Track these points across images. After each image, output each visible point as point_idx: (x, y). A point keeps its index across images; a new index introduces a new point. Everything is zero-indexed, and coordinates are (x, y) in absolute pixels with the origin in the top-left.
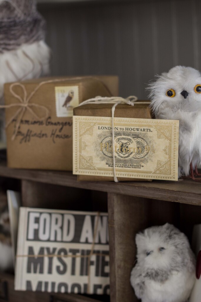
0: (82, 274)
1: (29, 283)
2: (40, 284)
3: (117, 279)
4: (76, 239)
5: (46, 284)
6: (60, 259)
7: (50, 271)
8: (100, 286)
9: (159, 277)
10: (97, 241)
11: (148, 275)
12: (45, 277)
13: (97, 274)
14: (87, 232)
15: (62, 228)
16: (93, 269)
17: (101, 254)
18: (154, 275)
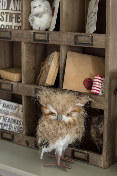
0: (10, 22)
3: (24, 18)
4: (8, 8)
6: (1, 16)
8: (17, 26)
9: (39, 16)
10: (15, 9)
11: (35, 15)
13: (15, 22)
14: (12, 6)
15: (2, 4)
16: (14, 20)
17: (17, 15)
18: (37, 15)
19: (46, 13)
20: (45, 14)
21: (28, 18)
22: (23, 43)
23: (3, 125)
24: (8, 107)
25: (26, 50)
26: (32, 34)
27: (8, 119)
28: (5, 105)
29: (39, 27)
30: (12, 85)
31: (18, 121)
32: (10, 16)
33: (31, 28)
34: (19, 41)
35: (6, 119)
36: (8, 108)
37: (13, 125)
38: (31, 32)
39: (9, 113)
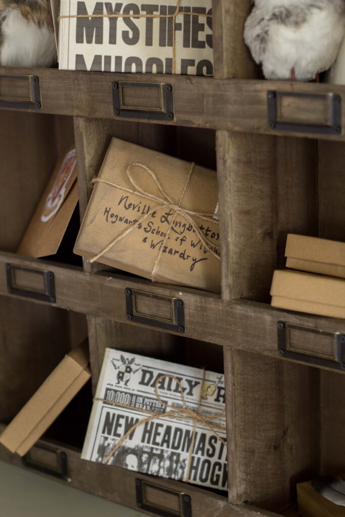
0: (162, 44)
1: (80, 59)
2: (97, 59)
3: (225, 31)
5: (108, 58)
6: (127, 21)
7: (113, 40)
8: (192, 62)
9: (293, 19)
11: (275, 17)
12: (105, 49)
13: (186, 45)
16: (179, 36)
17: (191, 13)
18: (283, 17)
19: (320, 8)
20: (315, 11)
21: (243, 28)
22: (226, 133)
23: (145, 457)
24: (163, 383)
25: (238, 161)
26: (264, 96)
27: (162, 430)
28: (151, 373)
29: (290, 67)
30: (180, 304)
31: (203, 436)
32: (162, 21)
33: (257, 72)
34: (208, 126)
35: (157, 434)
36: (162, 387)
37: (185, 455)
38: (260, 91)
39: (168, 409)
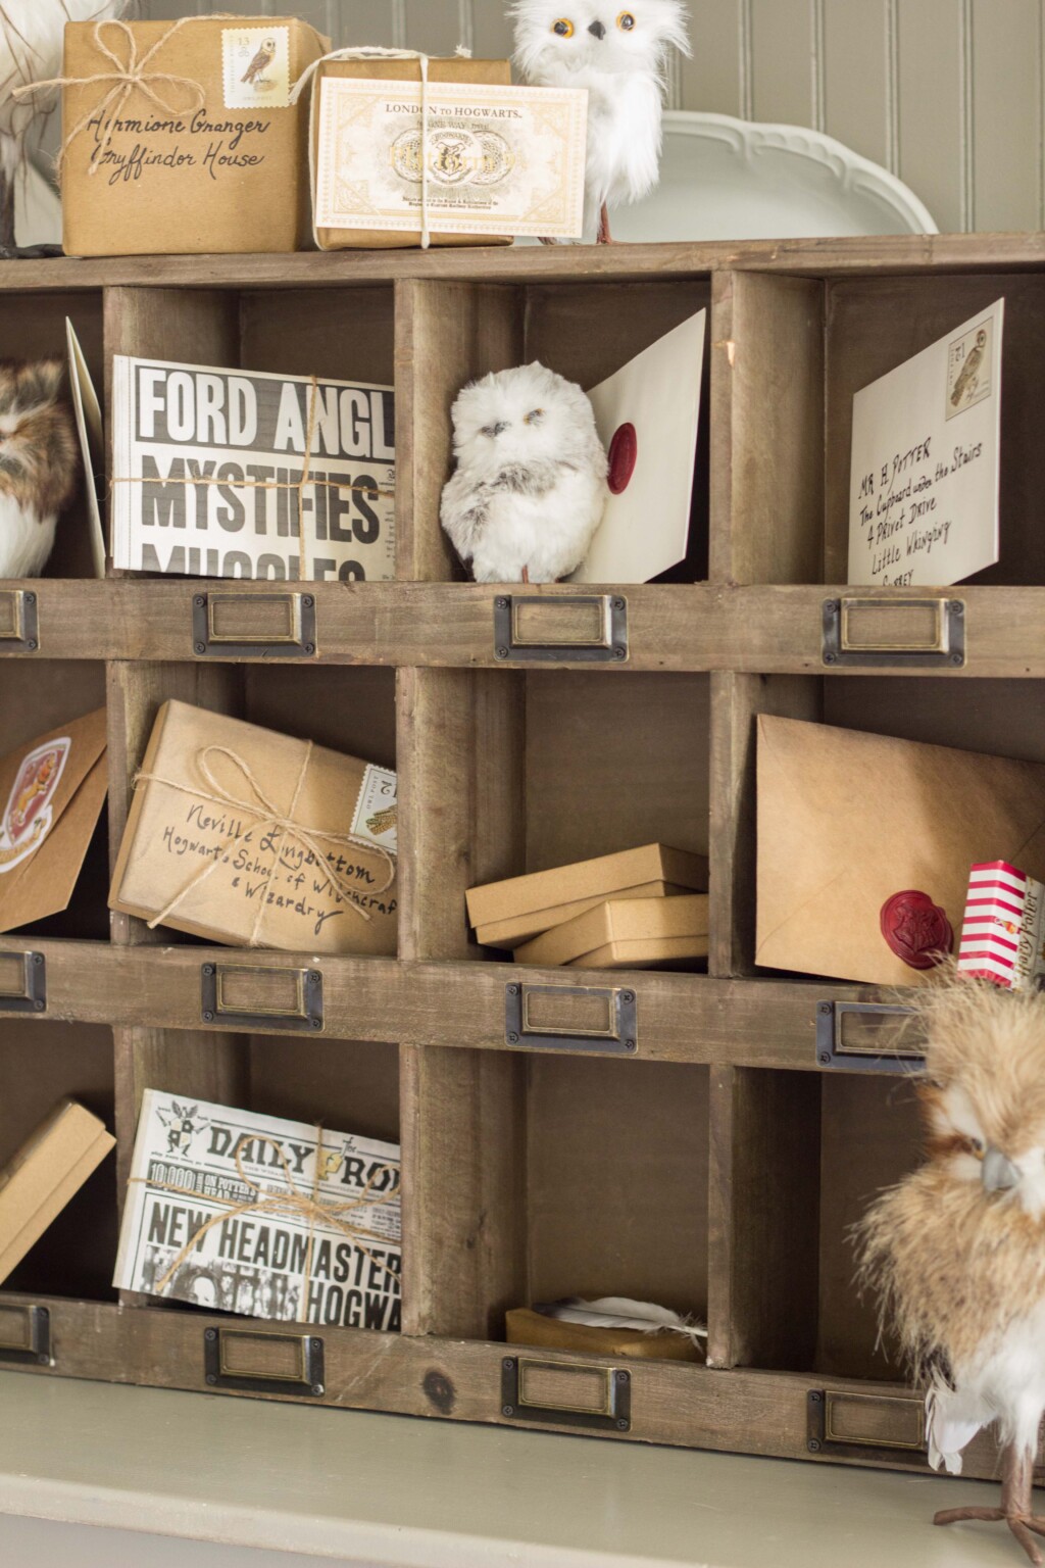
0: (282, 532)
1: (149, 551)
2: (178, 552)
4: (264, 441)
5: (195, 552)
6: (225, 491)
7: (202, 522)
8: (331, 564)
9: (533, 483)
10: (315, 448)
11: (504, 480)
12: (189, 536)
13: (321, 535)
14: (290, 424)
15: (225, 410)
16: (309, 519)
17: (327, 483)
18: (514, 479)
19: (574, 468)
20: (567, 472)
22: (415, 672)
23: (227, 1282)
24: (249, 1150)
25: (429, 722)
26: (488, 606)
27: (253, 1235)
28: (227, 1133)
30: (315, 977)
31: (326, 1245)
32: (281, 494)
33: (461, 570)
34: (381, 661)
35: (245, 1241)
36: (248, 1158)
37: (297, 1279)
38: (481, 598)
39: (262, 1197)
